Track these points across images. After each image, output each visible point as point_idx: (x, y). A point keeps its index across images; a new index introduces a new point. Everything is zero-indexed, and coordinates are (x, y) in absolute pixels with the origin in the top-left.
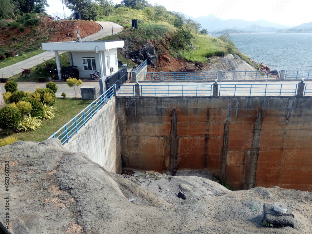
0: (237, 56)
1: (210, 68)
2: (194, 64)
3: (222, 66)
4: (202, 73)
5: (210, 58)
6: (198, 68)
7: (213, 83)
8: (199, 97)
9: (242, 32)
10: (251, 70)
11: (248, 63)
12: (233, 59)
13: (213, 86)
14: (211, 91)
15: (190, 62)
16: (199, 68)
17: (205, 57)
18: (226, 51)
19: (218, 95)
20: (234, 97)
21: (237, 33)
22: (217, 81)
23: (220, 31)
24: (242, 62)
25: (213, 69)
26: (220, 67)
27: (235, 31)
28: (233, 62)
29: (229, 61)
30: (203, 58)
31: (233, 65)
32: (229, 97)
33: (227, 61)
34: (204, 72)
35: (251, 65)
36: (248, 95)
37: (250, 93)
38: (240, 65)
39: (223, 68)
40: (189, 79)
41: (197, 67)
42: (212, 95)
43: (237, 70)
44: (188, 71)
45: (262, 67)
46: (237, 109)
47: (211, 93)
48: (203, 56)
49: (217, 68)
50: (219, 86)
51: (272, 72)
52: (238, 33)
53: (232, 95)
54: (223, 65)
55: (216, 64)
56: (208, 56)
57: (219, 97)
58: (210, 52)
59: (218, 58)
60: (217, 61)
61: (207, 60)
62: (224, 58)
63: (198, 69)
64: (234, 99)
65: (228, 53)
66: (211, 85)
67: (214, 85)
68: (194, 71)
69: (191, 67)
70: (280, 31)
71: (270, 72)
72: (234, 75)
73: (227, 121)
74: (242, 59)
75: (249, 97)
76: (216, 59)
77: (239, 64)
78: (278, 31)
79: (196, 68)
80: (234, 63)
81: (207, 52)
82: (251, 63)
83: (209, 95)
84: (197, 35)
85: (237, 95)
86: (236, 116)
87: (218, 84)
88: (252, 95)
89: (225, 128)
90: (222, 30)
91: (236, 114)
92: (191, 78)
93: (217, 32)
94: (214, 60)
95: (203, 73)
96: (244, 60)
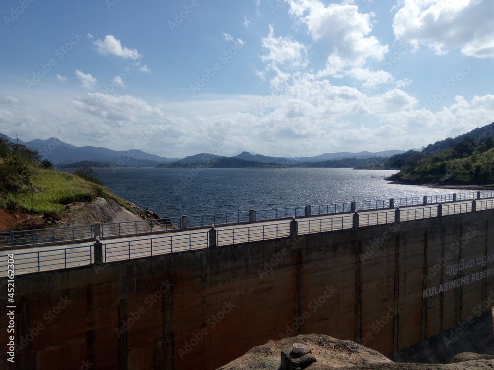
0: (111, 200)
1: (72, 221)
2: (41, 216)
3: (91, 216)
4: (59, 230)
5: (70, 205)
6: (50, 222)
7: (92, 243)
8: (71, 269)
9: (108, 165)
10: (134, 219)
11: (128, 209)
12: (107, 206)
13: (93, 247)
14: (91, 255)
15: (33, 212)
16: (53, 222)
17: (60, 203)
18: (93, 194)
19: (104, 261)
20: (129, 260)
21: (100, 166)
22: (99, 239)
23: (72, 163)
24: (120, 209)
25: (78, 222)
26: (89, 218)
27: (97, 164)
28: (107, 209)
29: (101, 209)
30: (56, 205)
31: (109, 214)
32: (122, 262)
33: (99, 209)
34: (62, 227)
35: (133, 212)
36: (148, 254)
37: (151, 251)
38: (118, 213)
39: (93, 218)
40: (37, 242)
41: (49, 220)
42: (93, 262)
43: (115, 221)
44: (31, 228)
45: (149, 215)
46: (136, 278)
47: (91, 260)
48: (55, 202)
49: (84, 219)
50: (103, 247)
51: (163, 220)
52: (102, 167)
53: (124, 258)
54: (93, 215)
55: (81, 214)
56: (65, 201)
57: (105, 264)
58: (66, 195)
59: (83, 204)
60: (82, 209)
61: (65, 208)
62: (92, 204)
63: (51, 224)
64: (129, 263)
65: (98, 196)
66: (91, 246)
67: (95, 245)
68: (45, 228)
69: (35, 221)
70: (161, 165)
71: (159, 221)
72: (112, 229)
73: (122, 301)
74: (118, 204)
75: (151, 258)
76: (80, 205)
77: (116, 212)
78: (159, 165)
79: (46, 222)
80: (110, 211)
81: (60, 196)
82: (133, 210)
83: (88, 263)
84: (36, 169)
85: (133, 257)
86: (135, 289)
87: (101, 243)
88: (155, 253)
89: (119, 313)
90: (75, 162)
91: (135, 286)
92: (40, 240)
93: (67, 165)
94: (77, 207)
95: (61, 229)
96: (122, 205)
